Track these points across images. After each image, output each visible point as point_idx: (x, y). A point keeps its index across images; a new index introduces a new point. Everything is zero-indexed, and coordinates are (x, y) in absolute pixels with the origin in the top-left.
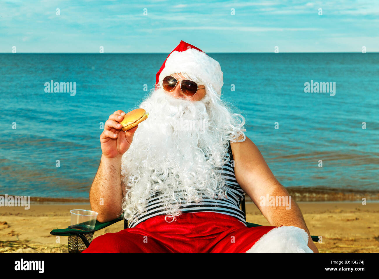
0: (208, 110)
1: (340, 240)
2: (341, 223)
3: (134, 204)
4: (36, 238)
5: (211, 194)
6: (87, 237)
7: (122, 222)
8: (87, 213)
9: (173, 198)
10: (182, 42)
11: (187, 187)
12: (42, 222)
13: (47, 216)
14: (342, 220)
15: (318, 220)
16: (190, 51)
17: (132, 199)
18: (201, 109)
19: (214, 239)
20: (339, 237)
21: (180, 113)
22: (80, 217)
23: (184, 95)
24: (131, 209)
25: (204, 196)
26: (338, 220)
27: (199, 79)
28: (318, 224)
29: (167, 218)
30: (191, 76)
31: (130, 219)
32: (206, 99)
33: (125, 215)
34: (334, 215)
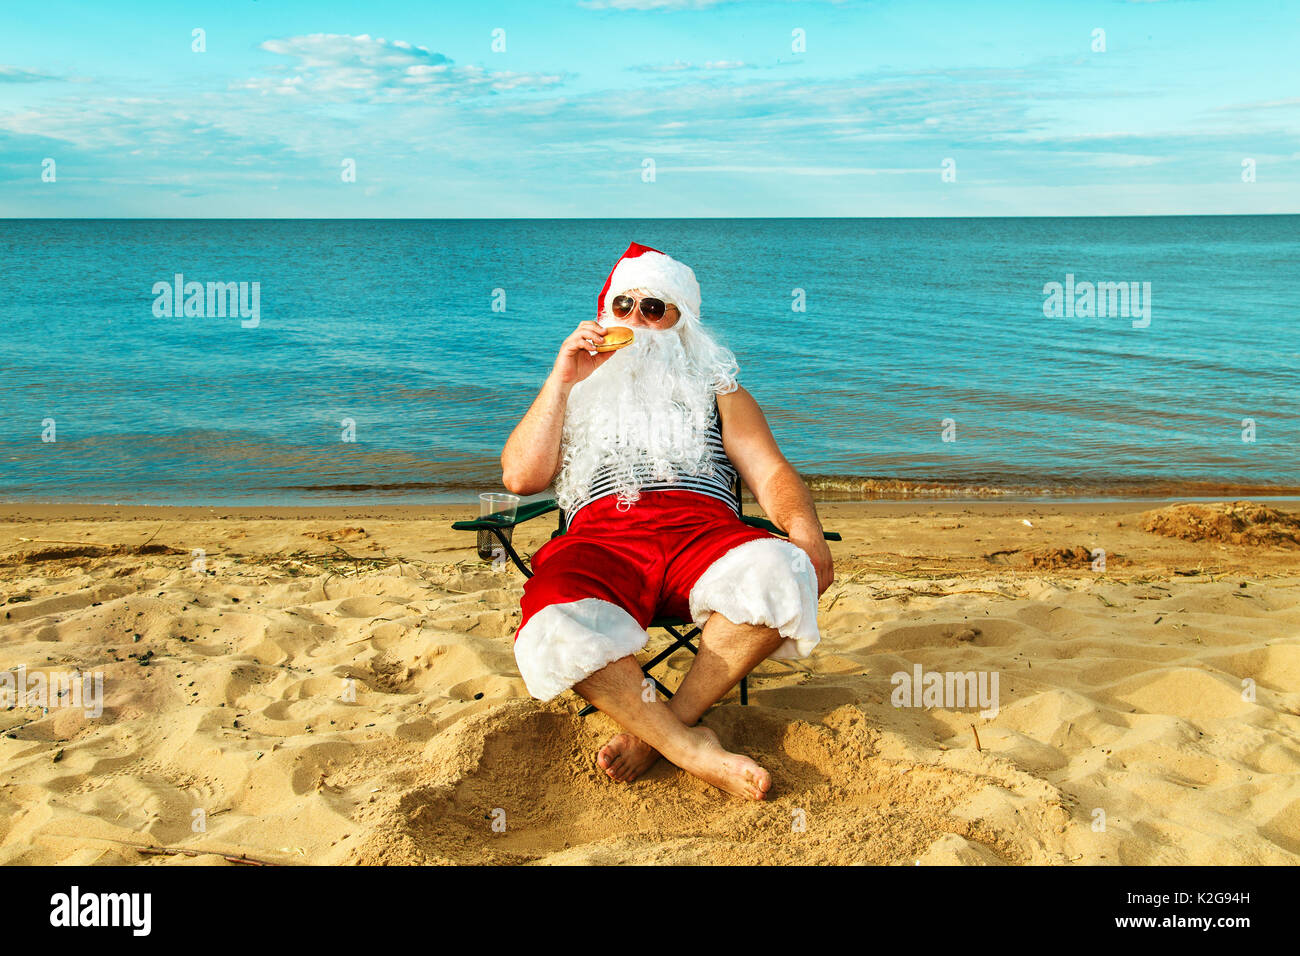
0: (683, 342)
1: (925, 559)
2: (932, 534)
3: (572, 486)
4: (415, 554)
5: (693, 470)
6: (505, 532)
7: (556, 513)
8: (505, 498)
9: (631, 475)
10: (633, 244)
11: (656, 459)
12: (423, 529)
13: (430, 519)
14: (934, 528)
15: (892, 528)
16: (646, 256)
17: (571, 479)
18: (673, 342)
19: (694, 530)
20: (922, 554)
21: (643, 350)
22: (495, 504)
23: (648, 321)
24: (568, 493)
25: (680, 472)
26: (927, 528)
27: (666, 295)
28: (891, 534)
29: (620, 505)
30: (653, 291)
31: (566, 508)
32: (679, 324)
33: (560, 503)
34: (921, 520)
